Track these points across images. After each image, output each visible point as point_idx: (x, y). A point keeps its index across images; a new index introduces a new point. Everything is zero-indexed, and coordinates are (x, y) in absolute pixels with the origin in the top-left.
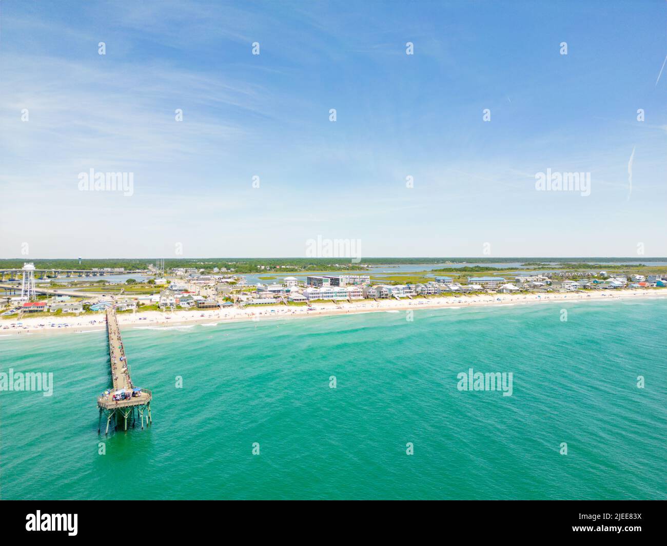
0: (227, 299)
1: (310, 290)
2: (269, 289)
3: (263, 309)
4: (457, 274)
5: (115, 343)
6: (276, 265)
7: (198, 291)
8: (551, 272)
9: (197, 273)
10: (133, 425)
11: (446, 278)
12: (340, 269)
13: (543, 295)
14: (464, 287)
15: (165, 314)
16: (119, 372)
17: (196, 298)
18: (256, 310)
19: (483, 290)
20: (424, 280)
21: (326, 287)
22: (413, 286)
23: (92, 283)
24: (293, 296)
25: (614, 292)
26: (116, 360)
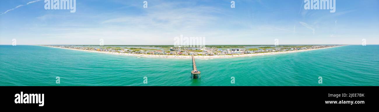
0: (215, 54)
1: (233, 52)
2: (224, 51)
3: (222, 56)
4: (264, 48)
5: (194, 61)
6: (225, 46)
7: (209, 52)
8: (281, 48)
9: (209, 48)
10: (197, 77)
11: (262, 49)
12: (239, 47)
13: (280, 52)
14: (265, 51)
15: (203, 56)
16: (195, 67)
17: (209, 53)
18: (221, 56)
19: (269, 52)
20: (257, 50)
21: (236, 51)
22: (254, 51)
23: (190, 50)
24: (229, 53)
25: (292, 51)
26: (194, 65)
